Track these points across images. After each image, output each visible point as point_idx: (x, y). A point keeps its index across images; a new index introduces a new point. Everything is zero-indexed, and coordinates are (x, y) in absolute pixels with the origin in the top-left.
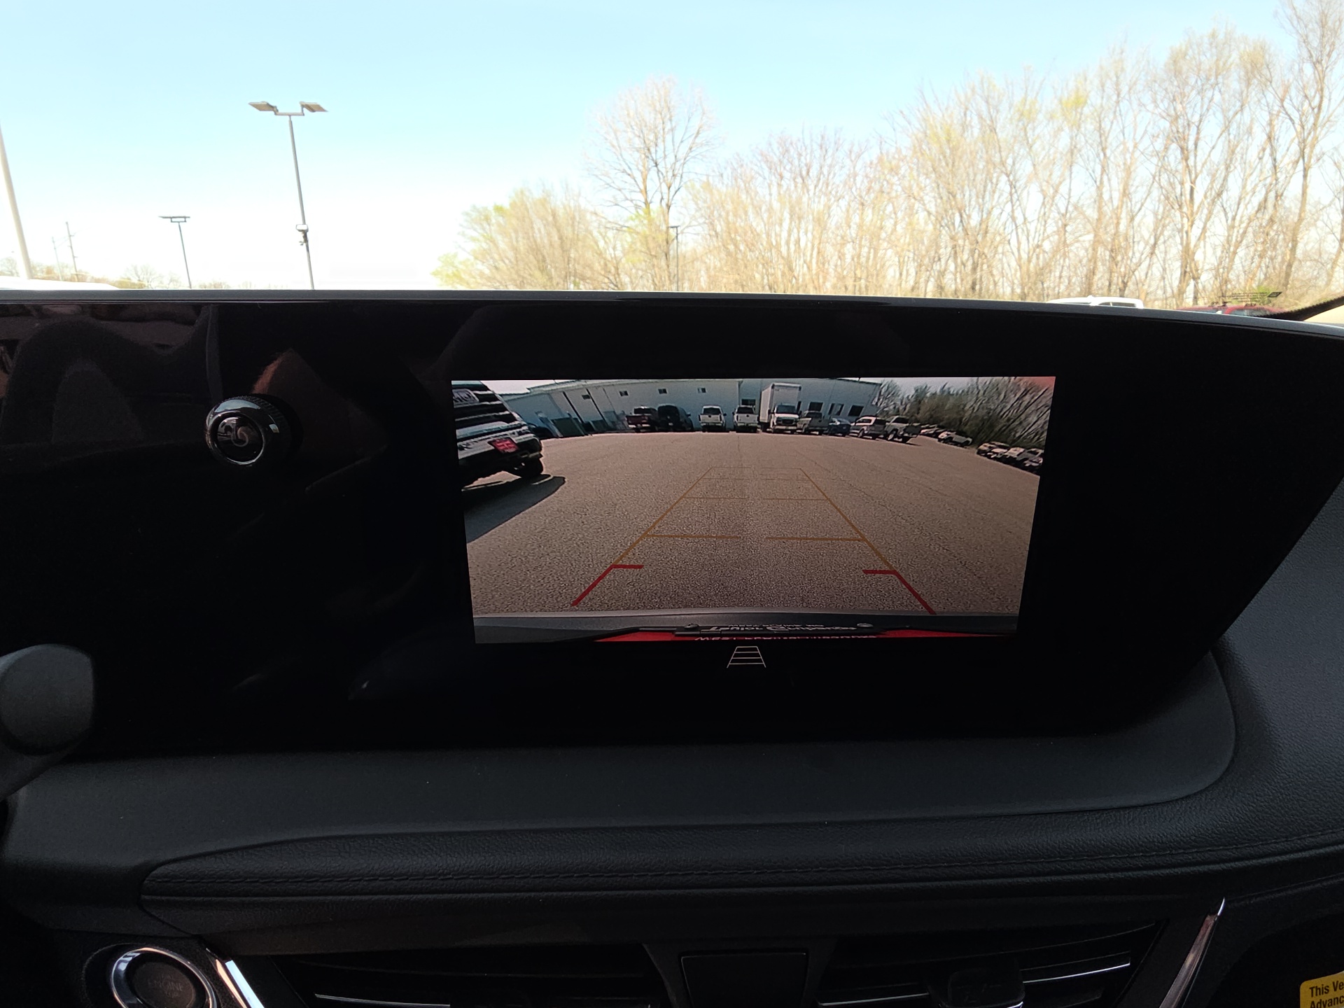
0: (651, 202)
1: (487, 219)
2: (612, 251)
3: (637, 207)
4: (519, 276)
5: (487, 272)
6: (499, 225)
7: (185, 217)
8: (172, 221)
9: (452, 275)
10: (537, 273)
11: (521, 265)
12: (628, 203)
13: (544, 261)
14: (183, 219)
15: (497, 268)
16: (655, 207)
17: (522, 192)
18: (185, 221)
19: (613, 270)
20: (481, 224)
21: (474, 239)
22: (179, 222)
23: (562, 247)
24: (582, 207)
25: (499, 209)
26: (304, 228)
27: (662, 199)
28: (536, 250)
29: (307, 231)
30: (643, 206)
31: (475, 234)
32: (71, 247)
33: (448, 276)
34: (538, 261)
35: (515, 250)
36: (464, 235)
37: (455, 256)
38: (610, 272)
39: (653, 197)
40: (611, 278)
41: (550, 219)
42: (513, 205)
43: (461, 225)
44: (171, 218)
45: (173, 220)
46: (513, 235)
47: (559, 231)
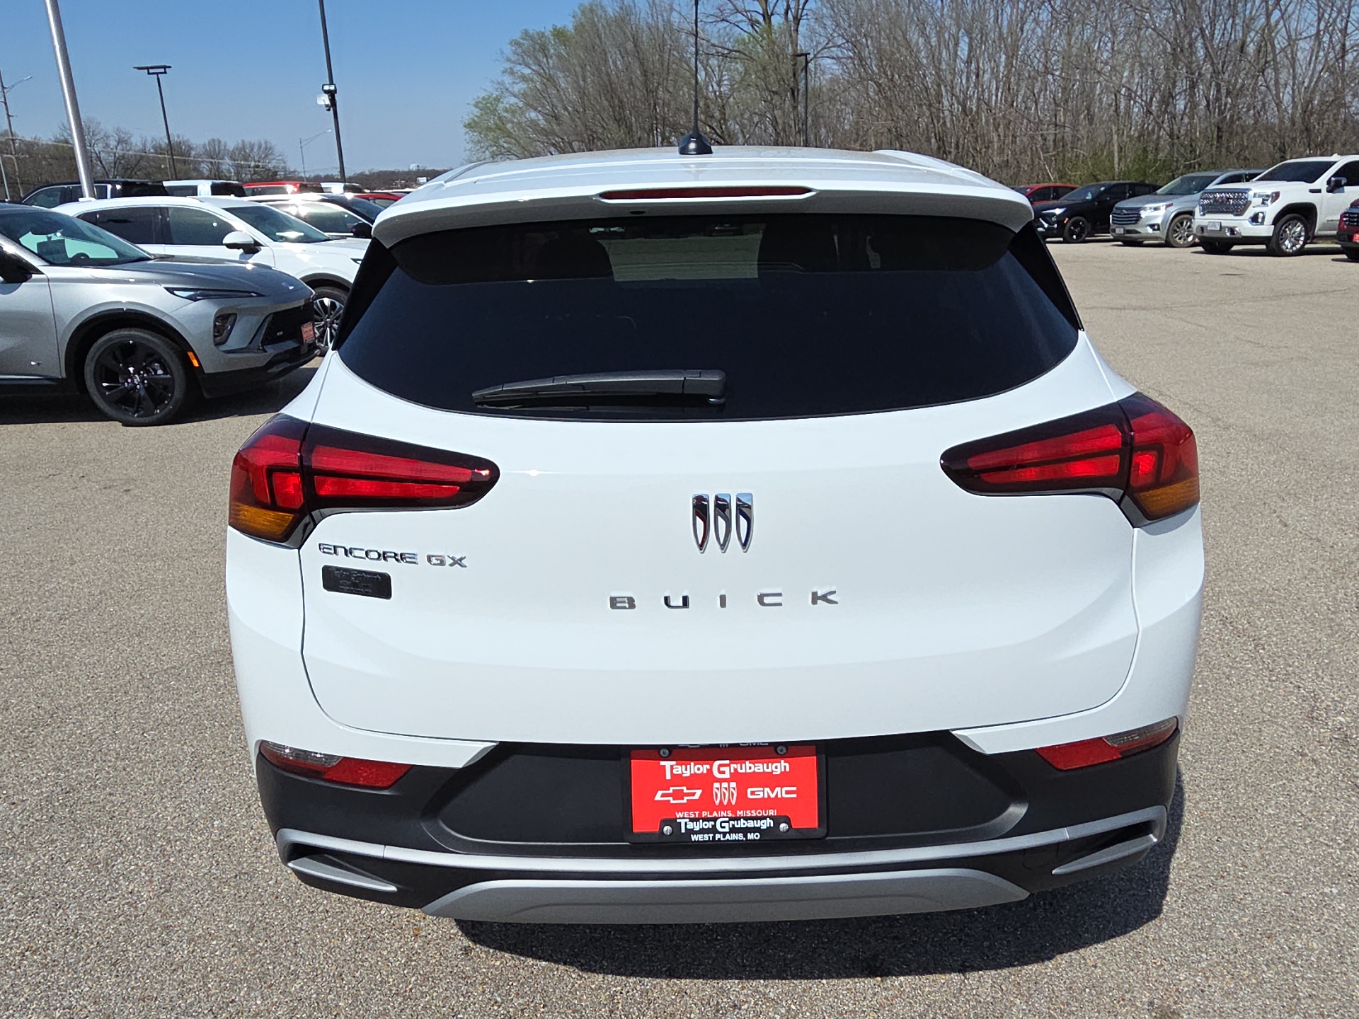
0: (772, 14)
1: (544, 49)
2: (716, 87)
3: (753, 23)
4: (587, 128)
5: (542, 122)
6: (560, 56)
7: (165, 67)
8: (149, 73)
9: (493, 127)
10: (613, 125)
11: (590, 113)
12: (740, 17)
13: (621, 106)
14: (163, 70)
15: (556, 118)
16: (777, 20)
17: (592, 11)
18: (165, 72)
19: (717, 114)
20: (536, 58)
21: (524, 78)
22: (157, 74)
23: (645, 84)
24: (676, 26)
25: (559, 34)
26: (332, 88)
27: (788, 8)
28: (609, 90)
29: (335, 91)
30: (761, 19)
31: (527, 71)
32: (6, 104)
33: (489, 129)
34: (613, 108)
35: (582, 93)
36: (512, 73)
37: (498, 100)
38: (712, 117)
39: (775, 5)
40: (714, 125)
41: (630, 46)
42: (580, 28)
43: (509, 60)
44: (148, 68)
45: (151, 71)
46: (578, 69)
47: (642, 64)
